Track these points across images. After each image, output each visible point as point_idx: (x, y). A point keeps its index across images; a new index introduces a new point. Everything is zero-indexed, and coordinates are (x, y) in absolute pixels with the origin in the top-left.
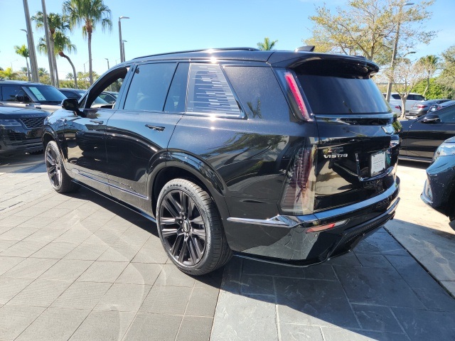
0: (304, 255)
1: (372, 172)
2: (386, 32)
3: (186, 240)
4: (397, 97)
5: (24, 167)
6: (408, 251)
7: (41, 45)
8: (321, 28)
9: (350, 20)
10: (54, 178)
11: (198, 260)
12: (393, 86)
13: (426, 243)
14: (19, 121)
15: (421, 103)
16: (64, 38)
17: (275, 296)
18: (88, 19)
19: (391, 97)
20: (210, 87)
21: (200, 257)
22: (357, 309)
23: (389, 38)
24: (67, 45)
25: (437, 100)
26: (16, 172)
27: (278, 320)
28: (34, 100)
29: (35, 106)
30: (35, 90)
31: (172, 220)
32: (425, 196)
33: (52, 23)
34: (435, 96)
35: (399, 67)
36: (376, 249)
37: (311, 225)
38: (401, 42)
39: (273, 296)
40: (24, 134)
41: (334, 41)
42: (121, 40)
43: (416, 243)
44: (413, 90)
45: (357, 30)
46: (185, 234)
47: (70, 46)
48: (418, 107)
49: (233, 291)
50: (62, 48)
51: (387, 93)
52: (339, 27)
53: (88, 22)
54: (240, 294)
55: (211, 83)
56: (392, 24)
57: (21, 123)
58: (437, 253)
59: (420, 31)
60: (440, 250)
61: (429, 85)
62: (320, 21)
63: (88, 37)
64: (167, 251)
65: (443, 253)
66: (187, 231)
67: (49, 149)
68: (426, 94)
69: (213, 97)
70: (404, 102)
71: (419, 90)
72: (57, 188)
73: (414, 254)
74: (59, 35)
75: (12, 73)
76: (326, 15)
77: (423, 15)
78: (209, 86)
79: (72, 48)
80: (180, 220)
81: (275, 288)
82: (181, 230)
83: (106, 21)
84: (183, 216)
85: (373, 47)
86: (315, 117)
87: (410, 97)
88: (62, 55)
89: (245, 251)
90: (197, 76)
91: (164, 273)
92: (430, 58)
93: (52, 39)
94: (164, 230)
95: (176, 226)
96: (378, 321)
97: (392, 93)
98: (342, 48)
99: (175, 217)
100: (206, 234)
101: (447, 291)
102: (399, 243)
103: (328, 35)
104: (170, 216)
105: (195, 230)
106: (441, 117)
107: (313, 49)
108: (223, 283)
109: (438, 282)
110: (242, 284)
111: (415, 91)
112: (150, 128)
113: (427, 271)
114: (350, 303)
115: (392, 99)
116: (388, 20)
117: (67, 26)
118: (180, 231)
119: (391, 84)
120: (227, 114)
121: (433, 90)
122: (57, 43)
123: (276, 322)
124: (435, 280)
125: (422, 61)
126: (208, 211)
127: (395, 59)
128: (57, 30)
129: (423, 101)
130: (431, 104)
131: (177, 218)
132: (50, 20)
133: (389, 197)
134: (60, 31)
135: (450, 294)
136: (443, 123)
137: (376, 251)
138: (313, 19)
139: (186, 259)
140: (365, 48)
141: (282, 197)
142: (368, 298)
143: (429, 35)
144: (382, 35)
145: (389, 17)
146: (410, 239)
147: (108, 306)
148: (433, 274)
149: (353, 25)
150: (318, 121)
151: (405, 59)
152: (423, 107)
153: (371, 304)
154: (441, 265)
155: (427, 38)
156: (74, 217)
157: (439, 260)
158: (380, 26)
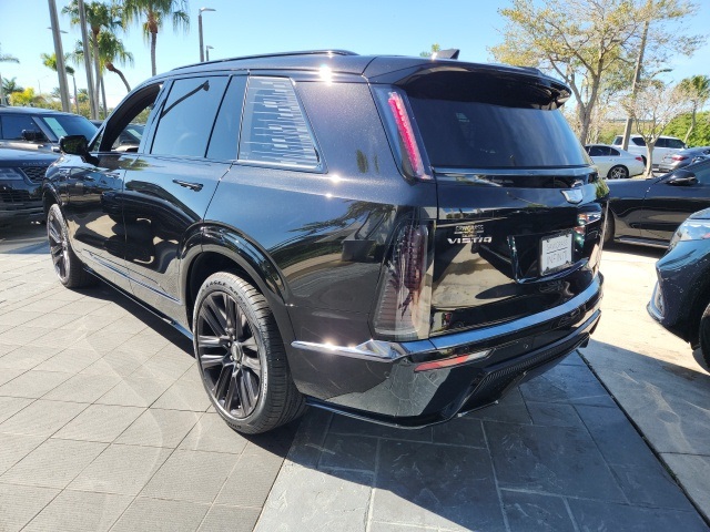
0: (418, 407)
1: (544, 268)
2: (623, 36)
3: (235, 374)
4: (639, 142)
5: (27, 245)
6: (615, 399)
7: (78, 53)
8: (517, 28)
9: (564, 15)
10: (60, 264)
11: (251, 410)
12: (634, 124)
13: (649, 385)
14: (18, 172)
15: (678, 153)
16: (115, 41)
17: (373, 474)
18: (150, 12)
19: (630, 141)
20: (276, 117)
21: (253, 405)
22: (508, 499)
23: (627, 46)
24: (119, 54)
25: (705, 148)
26: (10, 252)
27: (370, 517)
28: (50, 138)
29: (52, 148)
30: (53, 123)
31: (215, 340)
32: (654, 307)
33: (96, 18)
34: (705, 142)
35: (644, 94)
36: (562, 395)
37: (435, 356)
38: (648, 53)
39: (372, 473)
40: (26, 193)
41: (538, 50)
42: (201, 46)
43: (632, 385)
44: (668, 131)
45: (575, 32)
46: (234, 364)
47: (123, 55)
48: (671, 159)
49: (305, 463)
50: (112, 57)
51: (624, 136)
52: (548, 26)
53: (151, 16)
54: (317, 468)
55: (276, 110)
56: (632, 22)
57: (23, 175)
58: (663, 404)
59: (679, 35)
60: (670, 398)
61: (695, 124)
62: (516, 17)
63: (151, 41)
64: (208, 392)
65: (674, 405)
66: (238, 360)
67: (52, 218)
68: (690, 138)
69: (280, 135)
70: (651, 150)
71: (679, 131)
72: (63, 279)
73: (623, 405)
74: (106, 37)
75: (34, 96)
76: (525, 7)
77: (684, 9)
78: (274, 116)
79: (127, 57)
80: (228, 341)
81: (377, 459)
82: (228, 357)
83: (180, 15)
84: (231, 336)
85: (601, 61)
86: (434, 172)
87: (661, 143)
88: (112, 68)
89: (332, 400)
90: (258, 99)
91: (199, 428)
92: (697, 81)
93: (95, 44)
94: (205, 356)
95: (222, 350)
96: (540, 522)
97: (633, 136)
98: (552, 61)
99: (219, 335)
100: (261, 366)
101: (670, 472)
102: (603, 384)
103: (529, 39)
104: (212, 334)
105: (248, 359)
106: (699, 175)
107: (456, 54)
108: (293, 449)
109: (657, 455)
110: (324, 450)
111: (673, 133)
112: (183, 185)
113: (641, 434)
114: (498, 489)
115: (632, 145)
116: (625, 17)
117: (119, 23)
118: (227, 359)
119: (631, 121)
120: (298, 163)
121: (701, 132)
122: (104, 49)
123: (366, 520)
124: (653, 450)
125: (685, 85)
126: (264, 329)
127: (638, 80)
128: (103, 29)
129: (682, 149)
130: (693, 154)
131: (223, 337)
132: (92, 12)
133: (581, 307)
134: (109, 31)
135: (674, 477)
136: (701, 185)
137: (562, 398)
138: (506, 13)
139: (234, 406)
140: (589, 63)
141: (376, 303)
142: (530, 480)
143: (692, 42)
144: (616, 41)
145: (628, 11)
146: (622, 379)
147: (89, 484)
148: (651, 441)
149: (570, 24)
150: (439, 178)
151: (653, 82)
152: (682, 159)
153: (535, 492)
154: (667, 424)
155: (690, 47)
156: (80, 328)
157: (664, 416)
158: (613, 26)
